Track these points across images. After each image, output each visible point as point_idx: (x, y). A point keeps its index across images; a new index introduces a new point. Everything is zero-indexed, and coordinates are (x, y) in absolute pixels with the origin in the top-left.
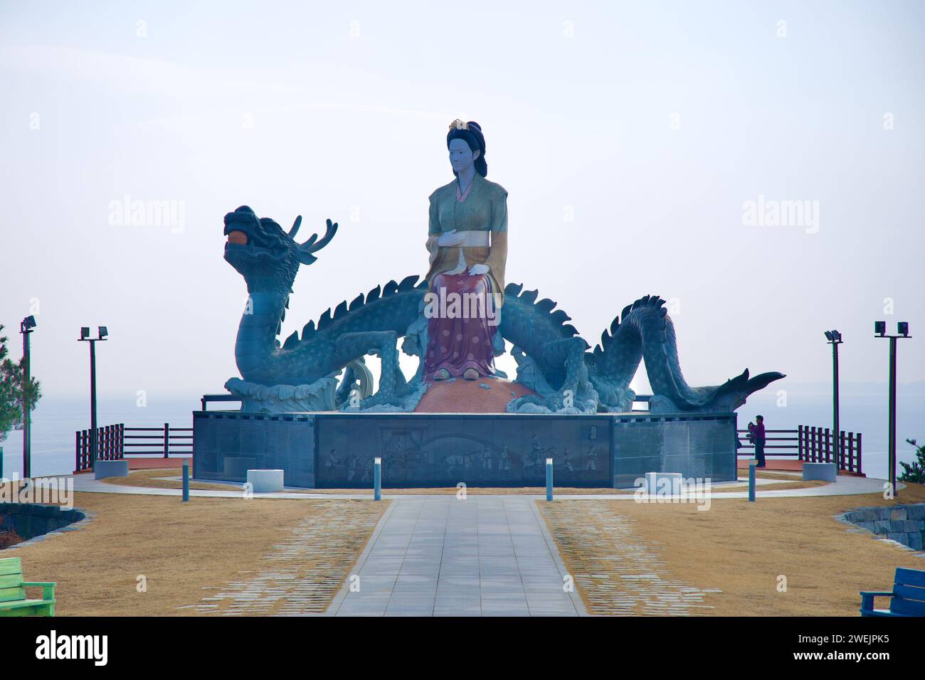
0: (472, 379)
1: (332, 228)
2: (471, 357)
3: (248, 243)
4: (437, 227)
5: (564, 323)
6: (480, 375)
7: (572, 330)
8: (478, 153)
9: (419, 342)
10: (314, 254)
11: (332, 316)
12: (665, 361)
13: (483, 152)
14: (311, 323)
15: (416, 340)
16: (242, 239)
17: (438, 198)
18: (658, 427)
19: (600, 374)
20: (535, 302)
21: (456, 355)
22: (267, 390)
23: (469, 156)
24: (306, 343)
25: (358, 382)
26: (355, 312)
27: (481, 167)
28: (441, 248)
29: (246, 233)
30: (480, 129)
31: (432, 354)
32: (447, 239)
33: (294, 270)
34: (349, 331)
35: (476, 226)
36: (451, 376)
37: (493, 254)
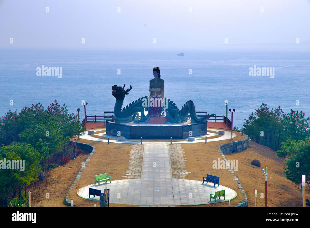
0: (158, 117)
1: (131, 87)
2: (157, 112)
3: (116, 92)
4: (151, 87)
5: (175, 106)
6: (159, 116)
7: (176, 107)
8: (159, 74)
9: (148, 109)
10: (128, 92)
11: (131, 104)
12: (193, 113)
13: (160, 73)
14: (128, 105)
15: (147, 109)
16: (115, 91)
17: (151, 82)
18: (192, 127)
19: (181, 115)
20: (169, 101)
21: (155, 112)
22: (120, 119)
23: (157, 74)
24: (127, 109)
25: (136, 115)
26: (136, 103)
27: (159, 76)
28: (152, 91)
29: (116, 90)
30: (159, 69)
31: (150, 112)
32: (153, 90)
33: (125, 96)
34: (135, 107)
35: (158, 87)
36: (154, 116)
37: (162, 93)
